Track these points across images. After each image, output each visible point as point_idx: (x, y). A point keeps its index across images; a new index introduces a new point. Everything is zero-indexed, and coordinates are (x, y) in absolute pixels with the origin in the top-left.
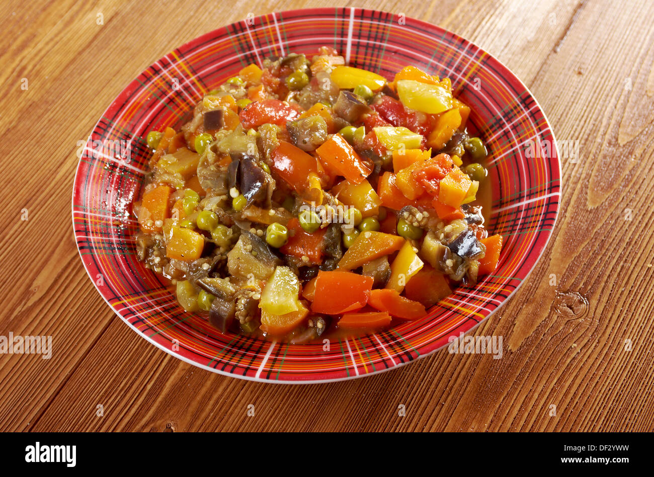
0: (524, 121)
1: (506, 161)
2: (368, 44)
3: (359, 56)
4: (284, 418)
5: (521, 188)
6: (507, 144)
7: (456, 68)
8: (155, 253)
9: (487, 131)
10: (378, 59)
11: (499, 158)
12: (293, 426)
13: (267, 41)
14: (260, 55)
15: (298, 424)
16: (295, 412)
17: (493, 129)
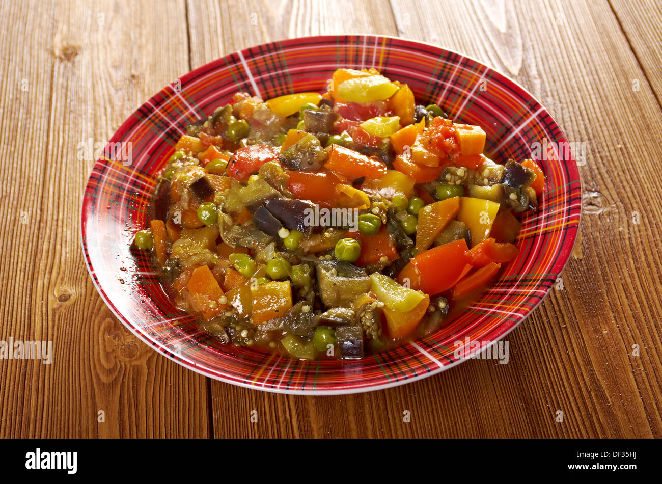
0: (461, 73)
1: (468, 111)
2: (271, 76)
3: (269, 90)
4: (446, 414)
5: (502, 123)
6: (458, 98)
7: (365, 61)
8: (238, 328)
9: (431, 98)
10: (288, 86)
11: (459, 113)
12: (460, 416)
13: (178, 112)
14: (179, 127)
15: (462, 411)
16: (451, 403)
17: (436, 93)
